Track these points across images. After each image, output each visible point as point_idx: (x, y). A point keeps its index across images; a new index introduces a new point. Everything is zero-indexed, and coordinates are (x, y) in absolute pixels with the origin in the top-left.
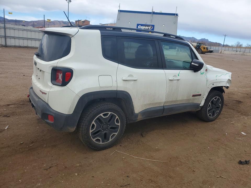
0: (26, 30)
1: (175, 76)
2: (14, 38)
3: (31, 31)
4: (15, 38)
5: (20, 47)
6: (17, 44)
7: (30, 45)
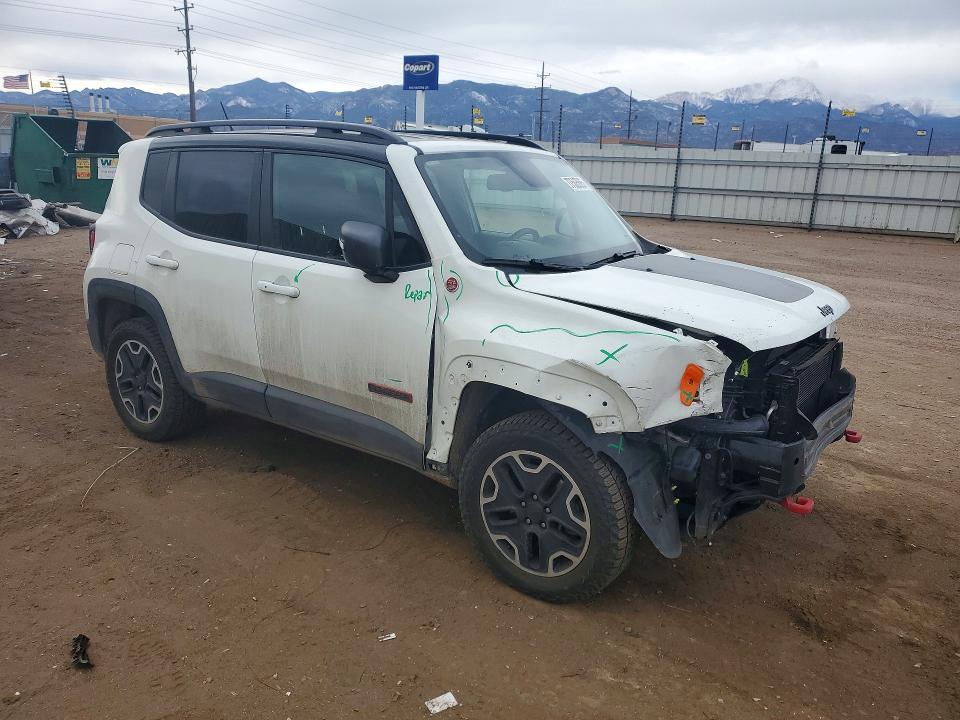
0: (895, 168)
1: (282, 280)
2: (843, 198)
3: (913, 169)
4: (847, 199)
5: (856, 231)
6: (849, 222)
7: (894, 225)
